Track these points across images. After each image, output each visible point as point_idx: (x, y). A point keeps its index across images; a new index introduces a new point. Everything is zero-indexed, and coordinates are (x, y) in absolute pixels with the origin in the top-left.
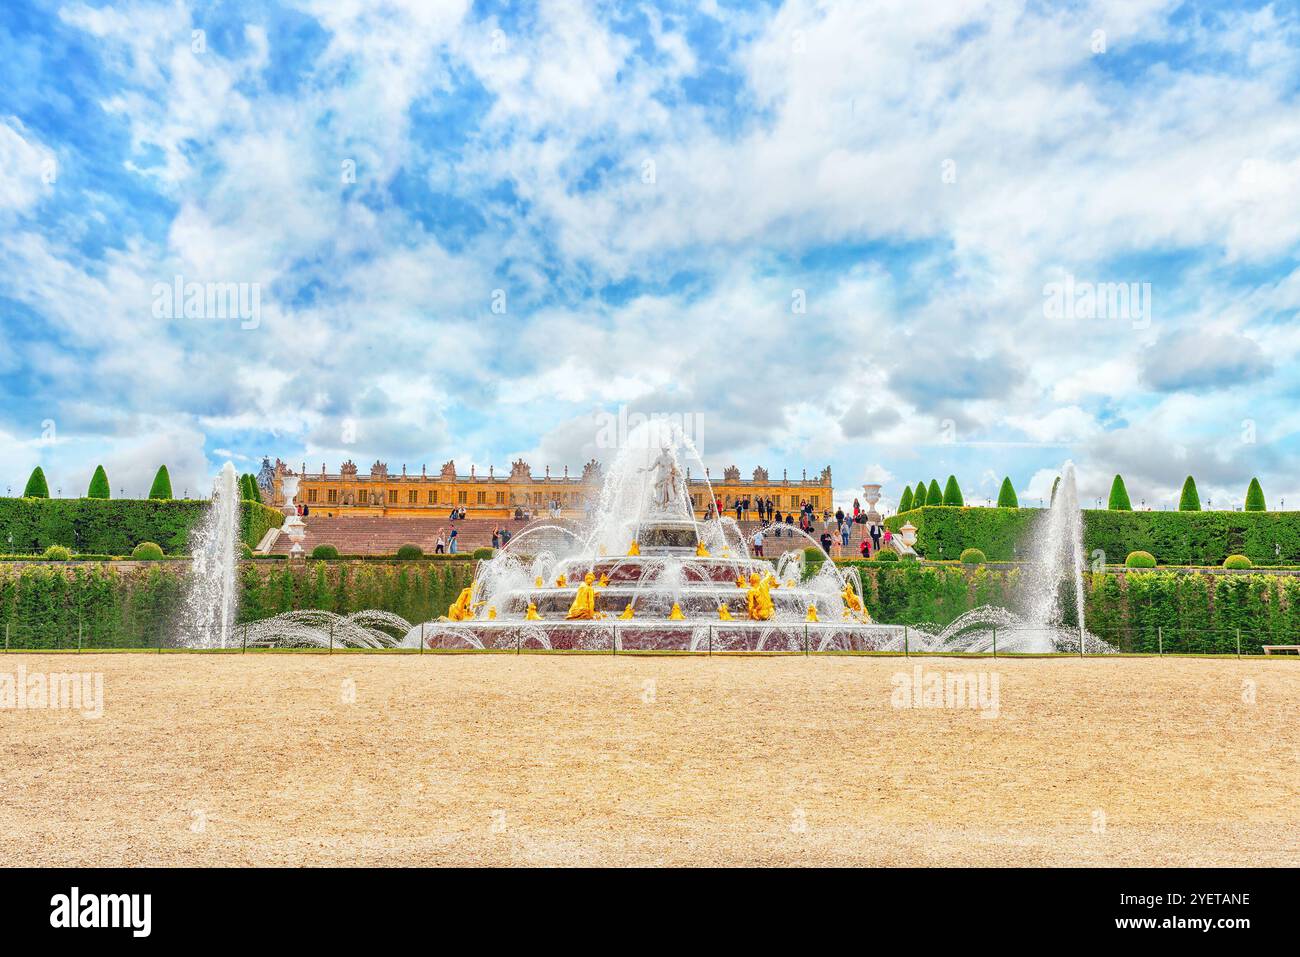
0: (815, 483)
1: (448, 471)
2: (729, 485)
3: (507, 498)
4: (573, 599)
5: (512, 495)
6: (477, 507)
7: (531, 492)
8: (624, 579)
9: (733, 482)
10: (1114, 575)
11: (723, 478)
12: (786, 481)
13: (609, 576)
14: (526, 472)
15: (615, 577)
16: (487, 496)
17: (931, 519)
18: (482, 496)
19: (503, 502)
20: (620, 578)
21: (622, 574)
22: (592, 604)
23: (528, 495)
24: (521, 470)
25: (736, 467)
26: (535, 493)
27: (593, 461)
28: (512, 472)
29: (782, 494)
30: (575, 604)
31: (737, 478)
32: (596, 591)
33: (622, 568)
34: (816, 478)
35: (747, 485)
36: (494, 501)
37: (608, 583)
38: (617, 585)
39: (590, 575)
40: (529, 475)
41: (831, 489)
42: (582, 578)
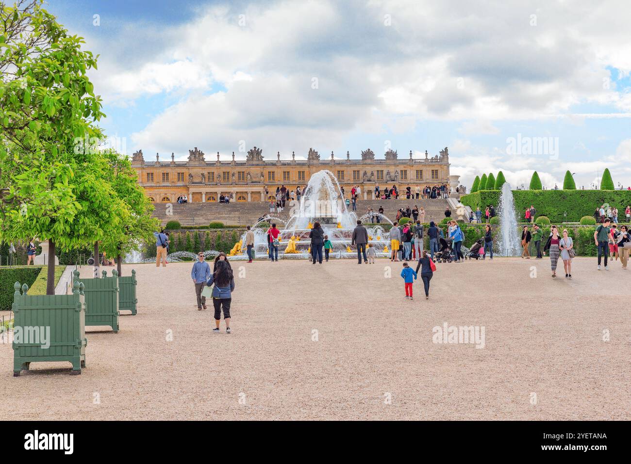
0: (435, 160)
1: (138, 158)
2: (366, 164)
3: (186, 177)
4: (287, 246)
5: (190, 175)
6: (161, 185)
7: (205, 173)
8: (306, 238)
9: (369, 161)
10: (572, 229)
11: (361, 158)
12: (411, 160)
13: (301, 236)
14: (201, 158)
15: (303, 237)
16: (170, 176)
17: (485, 198)
18: (166, 176)
19: (183, 180)
20: (304, 238)
21: (306, 236)
22: (295, 247)
23: (203, 174)
24: (197, 156)
25: (371, 150)
26: (208, 173)
27: (255, 148)
28: (189, 158)
29: (408, 169)
30: (287, 248)
31: (372, 159)
32: (296, 242)
33: (305, 234)
34: (437, 156)
35: (380, 162)
36: (176, 180)
37: (300, 240)
38: (304, 240)
39: (293, 237)
40: (203, 159)
41: (448, 165)
42: (289, 238)
